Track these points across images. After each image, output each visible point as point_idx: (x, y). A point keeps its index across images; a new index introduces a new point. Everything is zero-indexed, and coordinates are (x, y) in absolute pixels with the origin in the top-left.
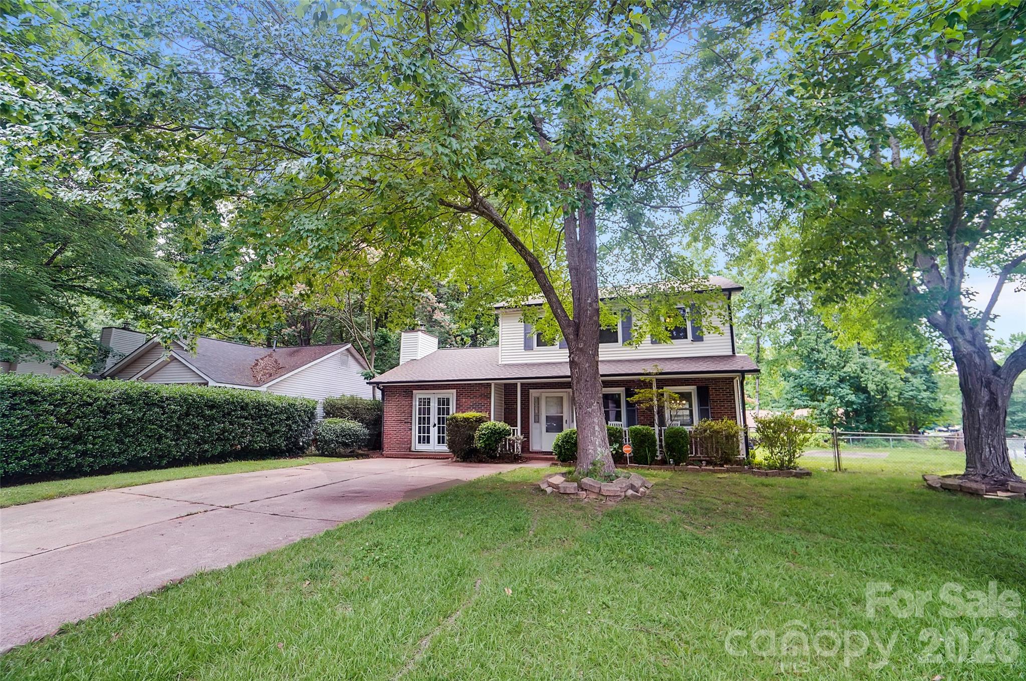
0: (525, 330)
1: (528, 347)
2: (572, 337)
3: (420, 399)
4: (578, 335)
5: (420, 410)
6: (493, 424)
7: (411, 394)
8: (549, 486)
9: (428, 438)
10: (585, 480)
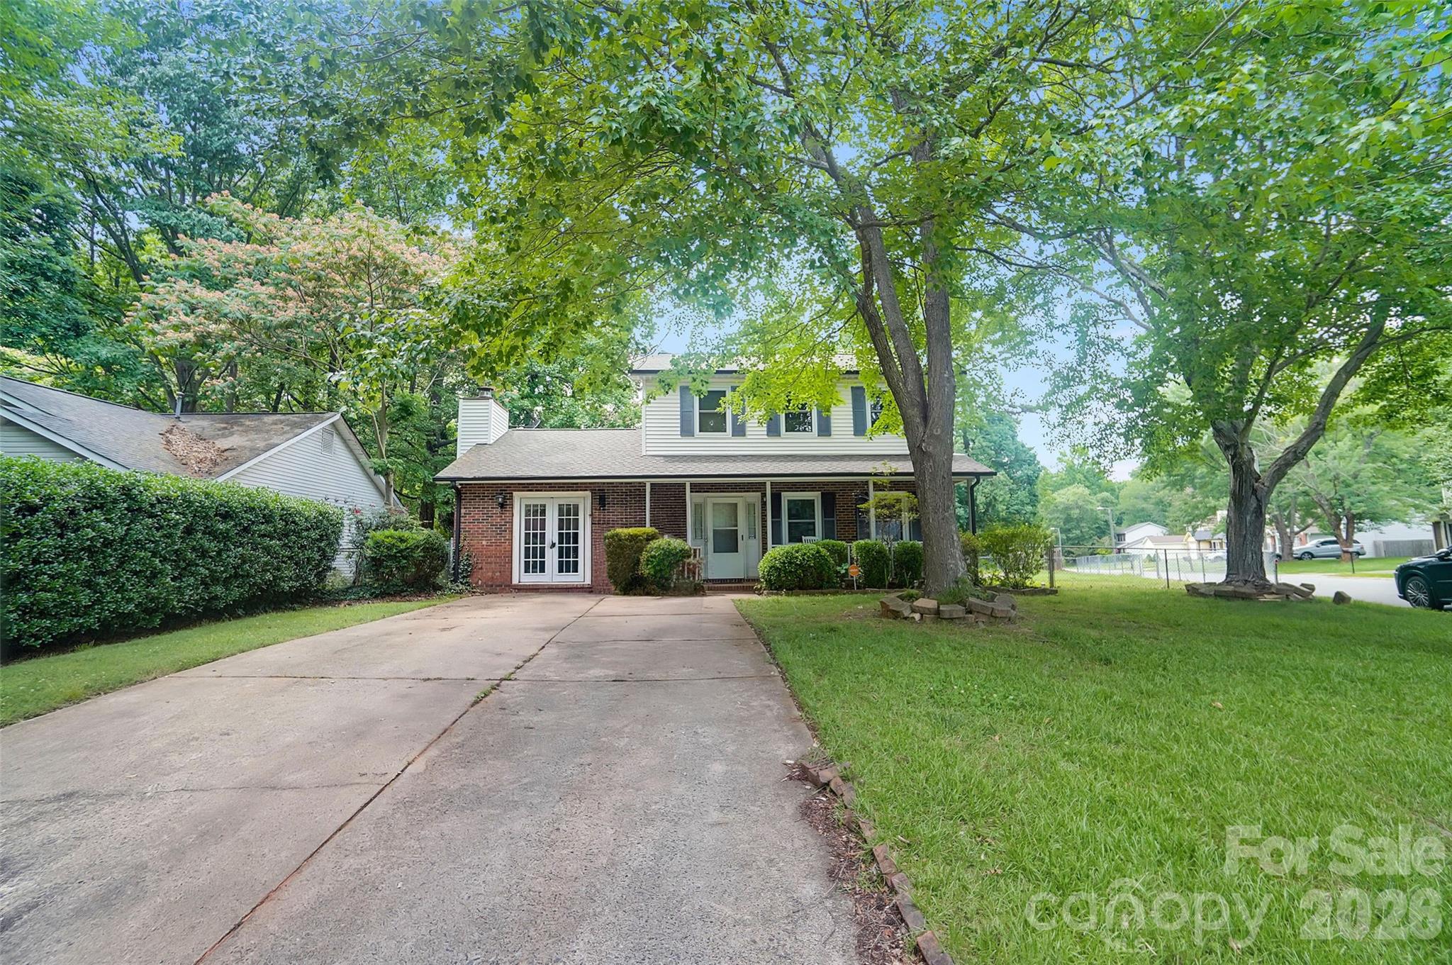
0: (682, 407)
1: (686, 431)
2: (918, 420)
3: (527, 506)
4: (925, 419)
5: (527, 522)
6: (667, 541)
7: (511, 498)
8: (913, 611)
9: (543, 564)
10: (972, 599)
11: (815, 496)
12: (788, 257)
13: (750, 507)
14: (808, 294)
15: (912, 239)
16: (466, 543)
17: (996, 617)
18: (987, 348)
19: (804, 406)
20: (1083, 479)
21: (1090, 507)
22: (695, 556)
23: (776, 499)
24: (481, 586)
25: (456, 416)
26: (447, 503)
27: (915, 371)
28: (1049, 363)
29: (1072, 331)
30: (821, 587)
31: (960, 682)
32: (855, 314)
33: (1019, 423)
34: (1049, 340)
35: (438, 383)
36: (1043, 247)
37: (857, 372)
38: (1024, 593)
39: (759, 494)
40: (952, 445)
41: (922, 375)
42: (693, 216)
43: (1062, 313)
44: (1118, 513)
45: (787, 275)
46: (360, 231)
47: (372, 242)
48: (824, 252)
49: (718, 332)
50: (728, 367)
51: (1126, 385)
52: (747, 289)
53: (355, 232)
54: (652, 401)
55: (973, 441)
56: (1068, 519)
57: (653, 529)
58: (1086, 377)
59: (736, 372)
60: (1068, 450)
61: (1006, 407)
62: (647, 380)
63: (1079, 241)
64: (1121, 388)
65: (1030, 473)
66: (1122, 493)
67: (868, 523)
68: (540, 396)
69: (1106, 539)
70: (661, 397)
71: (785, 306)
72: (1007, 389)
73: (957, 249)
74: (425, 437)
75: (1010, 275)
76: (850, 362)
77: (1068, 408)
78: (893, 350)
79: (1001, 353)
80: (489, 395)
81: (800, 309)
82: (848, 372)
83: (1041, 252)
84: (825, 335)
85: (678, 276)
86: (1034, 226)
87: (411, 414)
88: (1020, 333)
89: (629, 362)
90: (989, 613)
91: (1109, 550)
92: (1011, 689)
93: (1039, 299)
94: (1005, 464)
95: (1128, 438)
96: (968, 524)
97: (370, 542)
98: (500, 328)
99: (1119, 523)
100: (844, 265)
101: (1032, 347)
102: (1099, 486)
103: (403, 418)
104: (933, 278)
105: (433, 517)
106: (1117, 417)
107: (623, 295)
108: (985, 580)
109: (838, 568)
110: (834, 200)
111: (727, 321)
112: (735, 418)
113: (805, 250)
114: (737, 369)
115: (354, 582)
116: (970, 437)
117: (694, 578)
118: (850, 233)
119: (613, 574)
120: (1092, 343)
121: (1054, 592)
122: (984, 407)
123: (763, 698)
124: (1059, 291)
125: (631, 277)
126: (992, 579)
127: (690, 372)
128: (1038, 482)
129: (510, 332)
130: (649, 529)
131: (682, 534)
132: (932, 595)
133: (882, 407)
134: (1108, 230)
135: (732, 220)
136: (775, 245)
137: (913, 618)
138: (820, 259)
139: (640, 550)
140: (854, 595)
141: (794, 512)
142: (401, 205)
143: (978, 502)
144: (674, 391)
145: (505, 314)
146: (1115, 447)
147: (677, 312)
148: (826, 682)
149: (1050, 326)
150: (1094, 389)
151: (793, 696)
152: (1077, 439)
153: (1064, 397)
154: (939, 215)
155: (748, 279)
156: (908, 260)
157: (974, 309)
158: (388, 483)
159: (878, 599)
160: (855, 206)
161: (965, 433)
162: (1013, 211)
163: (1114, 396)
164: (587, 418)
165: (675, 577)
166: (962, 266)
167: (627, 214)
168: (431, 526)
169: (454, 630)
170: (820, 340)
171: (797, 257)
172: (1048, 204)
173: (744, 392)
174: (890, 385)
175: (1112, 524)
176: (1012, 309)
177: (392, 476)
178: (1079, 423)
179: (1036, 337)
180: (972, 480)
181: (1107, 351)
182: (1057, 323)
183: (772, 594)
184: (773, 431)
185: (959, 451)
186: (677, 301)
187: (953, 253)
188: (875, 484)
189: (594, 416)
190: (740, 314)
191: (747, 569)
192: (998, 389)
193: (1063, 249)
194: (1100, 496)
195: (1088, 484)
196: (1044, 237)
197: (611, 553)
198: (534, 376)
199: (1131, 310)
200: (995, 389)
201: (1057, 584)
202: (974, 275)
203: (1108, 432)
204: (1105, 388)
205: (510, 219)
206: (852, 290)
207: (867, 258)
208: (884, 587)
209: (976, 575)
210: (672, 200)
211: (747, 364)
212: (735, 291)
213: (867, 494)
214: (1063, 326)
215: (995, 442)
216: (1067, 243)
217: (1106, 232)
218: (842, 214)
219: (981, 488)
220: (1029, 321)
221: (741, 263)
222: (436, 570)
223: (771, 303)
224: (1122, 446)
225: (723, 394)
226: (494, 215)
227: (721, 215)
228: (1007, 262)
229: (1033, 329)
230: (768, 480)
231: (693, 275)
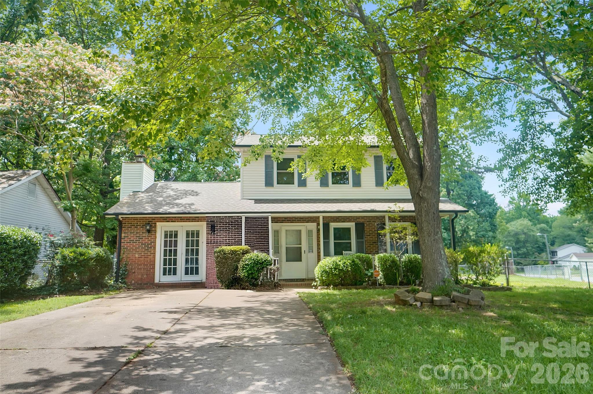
0: (266, 168)
1: (269, 183)
2: (417, 177)
3: (165, 232)
4: (421, 176)
5: (166, 242)
6: (256, 254)
7: (155, 227)
8: (416, 300)
9: (175, 269)
10: (455, 293)
11: (352, 225)
12: (334, 73)
13: (310, 233)
14: (346, 97)
15: (412, 62)
16: (124, 256)
17: (471, 305)
18: (462, 130)
19: (344, 168)
20: (527, 215)
21: (532, 233)
22: (275, 265)
23: (326, 227)
24: (134, 284)
25: (120, 173)
26: (113, 229)
27: (415, 145)
28: (503, 140)
29: (518, 119)
30: (356, 285)
31: (448, 348)
32: (376, 109)
33: (483, 179)
34: (502, 125)
35: (108, 152)
36: (498, 66)
37: (378, 147)
38: (489, 290)
39: (315, 224)
40: (439, 193)
41: (419, 148)
42: (274, 48)
43: (511, 107)
44: (551, 237)
45: (333, 85)
46: (57, 52)
47: (65, 60)
48: (357, 71)
49: (289, 121)
50: (296, 143)
51: (555, 153)
52: (308, 94)
53: (53, 53)
54: (248, 164)
55: (453, 190)
56: (518, 242)
57: (247, 246)
58: (528, 149)
59: (300, 146)
60: (515, 195)
61: (474, 168)
62: (244, 152)
63: (523, 61)
64: (551, 155)
65: (491, 210)
66: (554, 224)
67: (385, 243)
68: (175, 161)
69: (544, 255)
70: (253, 162)
71: (332, 105)
72: (475, 157)
73: (442, 68)
74: (99, 187)
75: (476, 84)
76: (373, 140)
77: (516, 168)
78: (400, 133)
79: (470, 134)
80: (142, 160)
81: (342, 107)
82: (372, 147)
83: (497, 69)
84: (357, 123)
85: (264, 85)
86: (492, 52)
87: (89, 172)
88: (483, 121)
89: (233, 140)
90: (466, 302)
91: (546, 262)
92: (484, 354)
93: (496, 99)
94: (474, 205)
95: (557, 189)
96: (450, 244)
97: (59, 256)
98: (150, 118)
99: (553, 244)
100: (370, 79)
101: (491, 130)
102: (538, 220)
103: (84, 174)
104: (426, 86)
105: (103, 239)
106: (549, 174)
107: (229, 97)
108: (463, 280)
109: (366, 272)
110: (363, 37)
111: (295, 114)
112: (300, 175)
113: (345, 69)
114: (301, 144)
115: (47, 283)
116: (450, 188)
117: (274, 279)
118: (373, 58)
119: (220, 276)
120: (531, 127)
121: (509, 289)
122: (460, 169)
123: (318, 358)
124: (509, 94)
125: (234, 86)
126: (467, 280)
127: (271, 146)
128: (497, 216)
129: (157, 120)
130: (244, 247)
131: (266, 250)
132: (428, 290)
133: (393, 168)
134: (542, 54)
135: (298, 50)
136: (325, 66)
137: (416, 305)
138: (354, 75)
139: (238, 261)
140: (377, 290)
141: (337, 235)
142: (85, 37)
143: (457, 230)
144: (262, 158)
145: (154, 109)
146: (548, 194)
147: (263, 108)
148: (360, 347)
149: (503, 116)
150: (534, 156)
151: (338, 357)
152: (523, 189)
153: (513, 162)
154: (430, 47)
155: (309, 87)
156: (410, 76)
157: (453, 106)
158: (72, 216)
159: (392, 292)
160: (376, 41)
161: (447, 186)
162: (479, 42)
163: (547, 161)
164: (205, 175)
165: (261, 278)
166: (445, 79)
167: (231, 46)
168: (101, 245)
169: (114, 314)
170: (354, 126)
171: (339, 74)
172: (501, 37)
173: (306, 158)
174: (398, 154)
175: (548, 244)
176: (478, 105)
177: (76, 212)
178: (523, 178)
179: (494, 123)
180: (452, 216)
181: (542, 131)
182: (508, 114)
183: (324, 288)
184: (324, 183)
185: (443, 196)
186: (263, 101)
187: (439, 71)
188: (389, 217)
189: (210, 174)
190: (303, 109)
191: (307, 272)
192: (469, 156)
193: (511, 67)
194: (538, 226)
195: (530, 218)
196: (498, 59)
197: (219, 262)
198: (172, 148)
199: (557, 105)
200: (467, 156)
201: (511, 284)
202: (453, 84)
203: (543, 184)
204: (541, 156)
205: (158, 48)
206: (374, 94)
207: (384, 74)
208: (396, 284)
209: (457, 278)
210: (260, 38)
211: (307, 142)
212: (300, 95)
213: (384, 224)
214: (511, 116)
215: (467, 191)
216: (513, 63)
217: (540, 56)
218: (368, 46)
219: (458, 220)
220: (489, 113)
221: (304, 77)
222: (103, 275)
223: (323, 103)
224: (553, 193)
225: (292, 160)
226: (147, 45)
227: (292, 47)
228: (474, 76)
229: (492, 118)
230: (321, 215)
231: (274, 85)
